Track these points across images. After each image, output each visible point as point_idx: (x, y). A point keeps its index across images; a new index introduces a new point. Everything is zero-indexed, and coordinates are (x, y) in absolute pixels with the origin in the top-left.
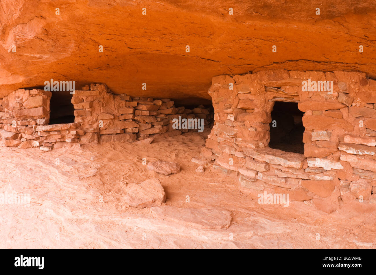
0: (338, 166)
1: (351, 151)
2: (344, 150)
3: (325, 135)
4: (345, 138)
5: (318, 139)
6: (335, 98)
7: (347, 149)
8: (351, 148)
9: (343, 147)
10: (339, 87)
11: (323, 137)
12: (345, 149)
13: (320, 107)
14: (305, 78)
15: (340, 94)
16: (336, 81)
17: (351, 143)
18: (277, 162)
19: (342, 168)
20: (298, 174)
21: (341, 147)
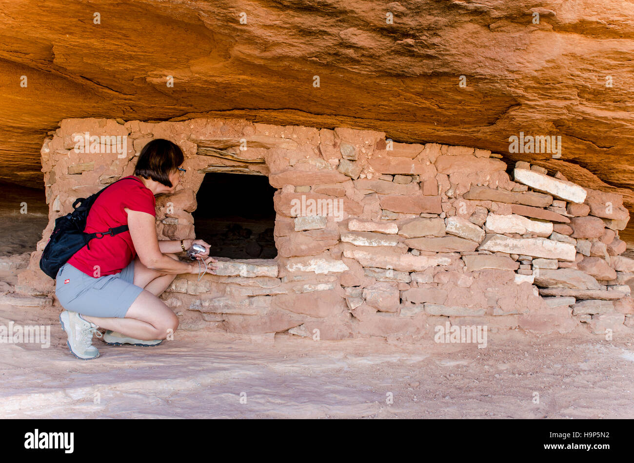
0: (339, 267)
1: (361, 242)
2: (350, 241)
3: (317, 221)
4: (350, 224)
5: (306, 228)
6: (334, 167)
7: (354, 240)
8: (361, 238)
9: (348, 237)
10: (342, 151)
11: (314, 224)
12: (352, 239)
13: (309, 180)
14: (283, 136)
15: (341, 161)
16: (337, 143)
17: (360, 230)
18: (233, 271)
19: (347, 269)
20: (271, 287)
21: (345, 237)
